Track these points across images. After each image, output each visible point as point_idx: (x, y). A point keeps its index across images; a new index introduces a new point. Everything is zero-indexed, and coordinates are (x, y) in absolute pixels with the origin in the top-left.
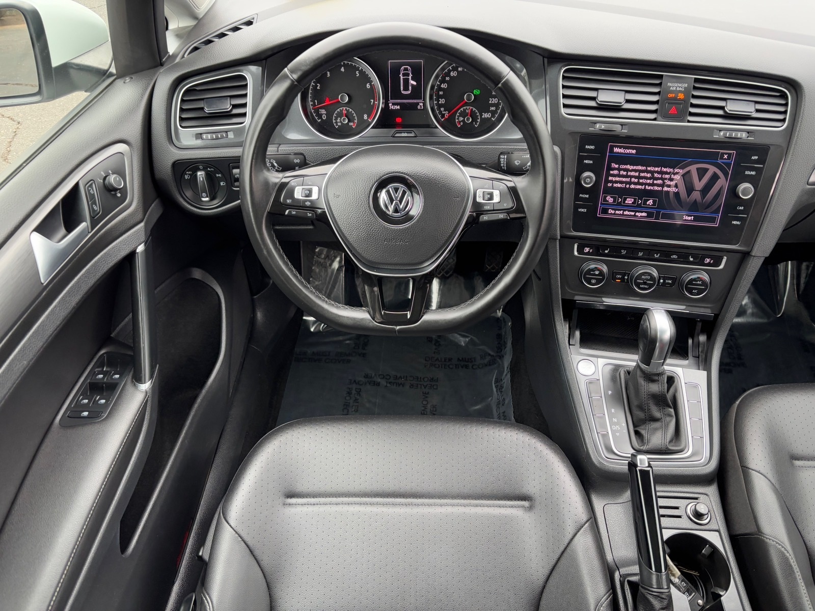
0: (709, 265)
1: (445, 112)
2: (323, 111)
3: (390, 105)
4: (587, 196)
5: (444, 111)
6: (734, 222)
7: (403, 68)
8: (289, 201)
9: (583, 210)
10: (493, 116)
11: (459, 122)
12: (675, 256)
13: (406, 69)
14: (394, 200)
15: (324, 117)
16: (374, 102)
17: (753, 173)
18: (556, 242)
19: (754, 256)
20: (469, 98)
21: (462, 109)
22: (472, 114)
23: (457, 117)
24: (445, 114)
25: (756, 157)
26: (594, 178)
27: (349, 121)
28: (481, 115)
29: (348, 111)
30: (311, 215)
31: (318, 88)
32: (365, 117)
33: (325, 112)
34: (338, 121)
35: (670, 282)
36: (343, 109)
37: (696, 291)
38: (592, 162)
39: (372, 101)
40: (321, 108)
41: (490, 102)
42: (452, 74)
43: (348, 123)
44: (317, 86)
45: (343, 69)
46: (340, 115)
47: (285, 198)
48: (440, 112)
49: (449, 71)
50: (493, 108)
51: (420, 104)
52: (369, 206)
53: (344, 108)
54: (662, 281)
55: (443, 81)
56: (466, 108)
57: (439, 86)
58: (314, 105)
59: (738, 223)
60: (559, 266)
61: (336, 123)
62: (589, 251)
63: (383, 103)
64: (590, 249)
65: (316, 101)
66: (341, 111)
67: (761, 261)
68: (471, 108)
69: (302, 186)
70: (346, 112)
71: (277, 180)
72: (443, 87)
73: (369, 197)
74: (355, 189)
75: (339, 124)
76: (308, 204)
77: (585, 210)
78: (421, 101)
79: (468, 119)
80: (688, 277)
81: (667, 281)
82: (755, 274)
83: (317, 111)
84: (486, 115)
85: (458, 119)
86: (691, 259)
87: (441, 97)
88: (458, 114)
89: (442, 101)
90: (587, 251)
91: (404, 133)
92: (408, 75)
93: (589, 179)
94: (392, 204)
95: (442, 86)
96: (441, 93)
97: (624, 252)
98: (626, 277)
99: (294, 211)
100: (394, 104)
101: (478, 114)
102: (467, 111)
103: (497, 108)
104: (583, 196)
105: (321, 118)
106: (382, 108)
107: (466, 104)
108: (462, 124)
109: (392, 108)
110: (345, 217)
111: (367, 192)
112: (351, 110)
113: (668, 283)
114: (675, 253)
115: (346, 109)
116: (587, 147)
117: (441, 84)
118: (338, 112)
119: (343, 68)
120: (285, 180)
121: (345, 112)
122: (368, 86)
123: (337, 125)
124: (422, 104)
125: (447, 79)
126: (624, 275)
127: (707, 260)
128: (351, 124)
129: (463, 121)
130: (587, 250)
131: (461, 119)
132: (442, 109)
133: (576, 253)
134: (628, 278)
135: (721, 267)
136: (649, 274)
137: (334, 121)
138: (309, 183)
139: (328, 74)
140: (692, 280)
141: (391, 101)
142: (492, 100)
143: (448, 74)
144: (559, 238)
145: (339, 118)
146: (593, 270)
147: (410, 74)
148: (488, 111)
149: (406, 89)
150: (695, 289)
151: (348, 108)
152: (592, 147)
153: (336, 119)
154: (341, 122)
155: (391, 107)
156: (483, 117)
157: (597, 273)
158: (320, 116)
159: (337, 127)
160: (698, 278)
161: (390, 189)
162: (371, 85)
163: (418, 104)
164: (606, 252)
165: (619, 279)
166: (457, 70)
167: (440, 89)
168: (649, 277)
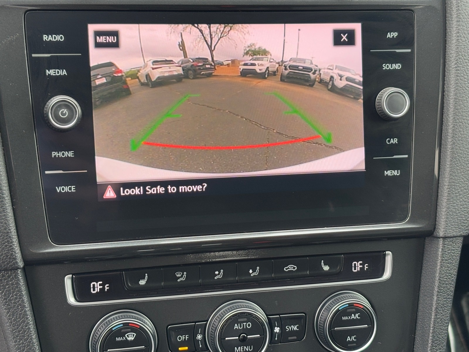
0: (361, 275)
4: (70, 154)
6: (388, 173)
9: (66, 189)
12: (291, 268)
17: (397, 66)
18: (16, 276)
19: (445, 238)
25: (395, 34)
26: (79, 110)
35: (295, 328)
37: (353, 338)
38: (65, 72)
54: (277, 330)
59: (396, 173)
60: (34, 336)
62: (102, 290)
64: (103, 285)
67: (457, 247)
77: (73, 188)
80: (328, 310)
81: (288, 328)
82: (454, 278)
86: (326, 268)
90: (97, 290)
93: (65, 111)
97: (181, 277)
98: (199, 337)
104: (60, 154)
113: (293, 333)
114: (290, 260)
116: (45, 37)
126: (192, 331)
127: (357, 266)
130: (97, 287)
133: (71, 300)
134: (204, 337)
135: (387, 274)
136: (249, 317)
140: (339, 314)
144: (21, 264)
146: (120, 332)
150: (351, 333)
152: (59, 38)
157: (131, 337)
160: (351, 305)
164: (142, 282)
165: (183, 344)
168: (249, 325)
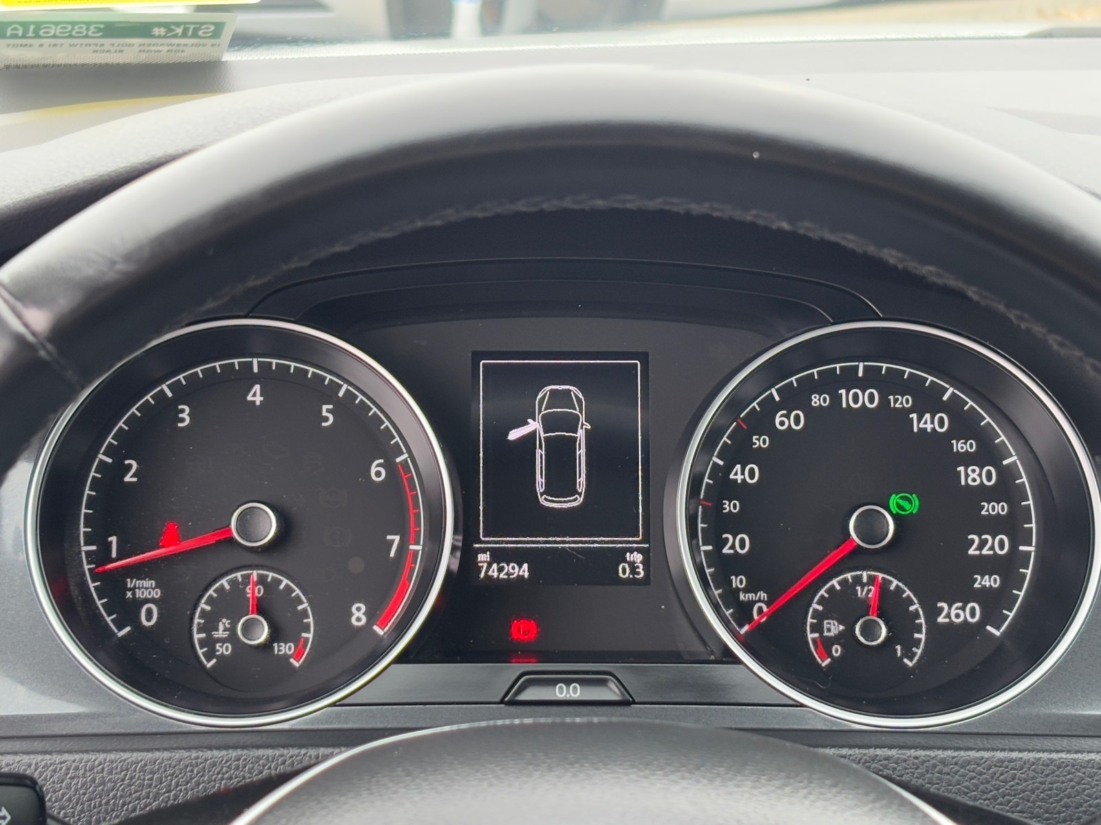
1: (751, 596)
2: (146, 589)
3: (484, 558)
5: (746, 591)
7: (545, 392)
10: (992, 614)
11: (825, 644)
13: (560, 398)
15: (149, 618)
16: (403, 548)
20: (870, 527)
21: (835, 583)
22: (889, 606)
23: (810, 621)
24: (752, 603)
27: (276, 635)
28: (933, 613)
29: (271, 587)
31: (130, 478)
32: (358, 615)
33: (157, 594)
34: (221, 633)
36: (247, 578)
39: (395, 539)
40: (138, 571)
41: (971, 552)
42: (784, 421)
43: (267, 646)
44: (126, 468)
45: (256, 395)
46: (230, 605)
48: (731, 596)
49: (770, 408)
50: (990, 581)
51: (629, 556)
53: (255, 574)
55: (740, 452)
56: (858, 580)
57: (721, 474)
58: (101, 557)
61: (209, 643)
63: (454, 549)
65: (113, 539)
66: (238, 587)
68: (881, 576)
70: (260, 591)
72: (739, 478)
75: (224, 650)
78: (635, 540)
79: (869, 631)
83: (113, 584)
84: (955, 613)
85: (817, 628)
87: (733, 524)
88: (816, 606)
89: (737, 544)
91: (568, 682)
92: (572, 424)
95: (737, 474)
96: (730, 507)
100: (499, 556)
101: (915, 607)
102: (860, 592)
103: (1011, 578)
105: (135, 622)
106: (449, 573)
107: (857, 557)
108: (837, 650)
109: (494, 572)
112: (285, 583)
115: (262, 580)
117: (729, 468)
118: (219, 590)
119: (257, 388)
121: (254, 592)
122: (377, 471)
123: (209, 656)
124: (638, 557)
125: (761, 442)
128: (284, 649)
129: (847, 638)
131: (834, 628)
132: (738, 581)
137: (197, 637)
139: (185, 415)
141: (489, 542)
142: (983, 544)
143: (762, 422)
145: (224, 624)
147: (582, 418)
148: (965, 594)
149: (561, 483)
151: (271, 575)
153: (210, 624)
154: (233, 638)
155: (488, 568)
156: (941, 619)
158: (128, 610)
159: (209, 665)
162: (389, 466)
163: (620, 555)
166: (805, 404)
167: (725, 488)
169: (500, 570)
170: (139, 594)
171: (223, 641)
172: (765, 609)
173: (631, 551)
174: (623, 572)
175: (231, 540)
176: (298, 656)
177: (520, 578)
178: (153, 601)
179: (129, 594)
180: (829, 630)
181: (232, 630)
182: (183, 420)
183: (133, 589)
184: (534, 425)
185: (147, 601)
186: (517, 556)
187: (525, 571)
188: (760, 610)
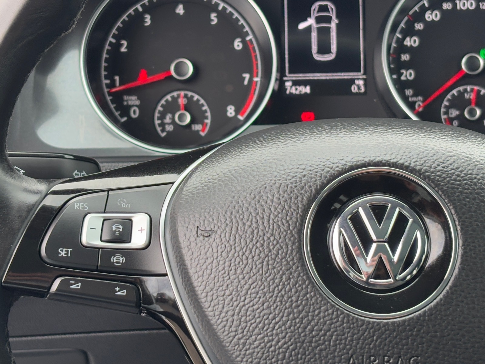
1: (414, 99)
2: (133, 100)
3: (288, 84)
5: (412, 96)
7: (316, 6)
8: (62, 253)
11: (450, 120)
13: (323, 8)
14: (373, 242)
15: (135, 113)
16: (251, 80)
20: (472, 65)
21: (455, 92)
22: (481, 101)
23: (443, 110)
24: (415, 103)
27: (194, 120)
29: (190, 99)
30: (124, 293)
31: (123, 49)
32: (231, 111)
33: (138, 103)
34: (168, 119)
36: (179, 95)
39: (247, 76)
40: (130, 92)
42: (430, 16)
43: (189, 126)
44: (122, 45)
45: (180, 9)
46: (172, 107)
47: (52, 248)
49: (423, 10)
51: (357, 82)
52: (301, 258)
53: (182, 93)
55: (409, 32)
56: (465, 90)
57: (400, 42)
58: (112, 85)
61: (162, 125)
65: (117, 78)
66: (175, 99)
68: (476, 88)
69: (104, 212)
70: (185, 101)
71: (31, 199)
72: (409, 44)
73: (300, 232)
74: (260, 211)
75: (170, 128)
76: (118, 260)
78: (360, 75)
79: (472, 113)
83: (118, 98)
85: (446, 113)
87: (407, 66)
88: (446, 103)
89: (408, 75)
92: (328, 20)
94: (367, 252)
95: (408, 42)
96: (405, 57)
99: (77, 282)
100: (296, 83)
102: (467, 96)
105: (128, 115)
107: (466, 79)
108: (456, 123)
109: (293, 90)
110: (228, 292)
111: (296, 217)
112: (196, 97)
115: (186, 96)
117: (404, 39)
118: (167, 101)
119: (181, 6)
120: (53, 201)
121: (182, 101)
122: (238, 45)
123: (163, 130)
124: (361, 83)
125: (419, 26)
128: (197, 127)
129: (461, 117)
131: (454, 113)
132: (409, 92)
137: (157, 122)
138: (124, 206)
139: (148, 20)
141: (290, 77)
143: (420, 16)
145: (169, 116)
147: (334, 18)
149: (324, 49)
151: (190, 94)
153: (162, 116)
154: (173, 122)
155: (291, 89)
158: (125, 110)
159: (163, 135)
161: (361, 210)
162: (244, 42)
163: (352, 82)
166: (440, 8)
167: (402, 48)
169: (296, 89)
170: (130, 103)
171: (169, 124)
172: (421, 104)
173: (358, 79)
174: (354, 89)
175: (171, 77)
176: (203, 130)
177: (306, 93)
178: (136, 106)
179: (125, 103)
180: (452, 114)
181: (173, 119)
182: (146, 22)
183: (127, 101)
184: (311, 21)
185: (133, 106)
186: (304, 83)
187: (307, 90)
188: (419, 106)
